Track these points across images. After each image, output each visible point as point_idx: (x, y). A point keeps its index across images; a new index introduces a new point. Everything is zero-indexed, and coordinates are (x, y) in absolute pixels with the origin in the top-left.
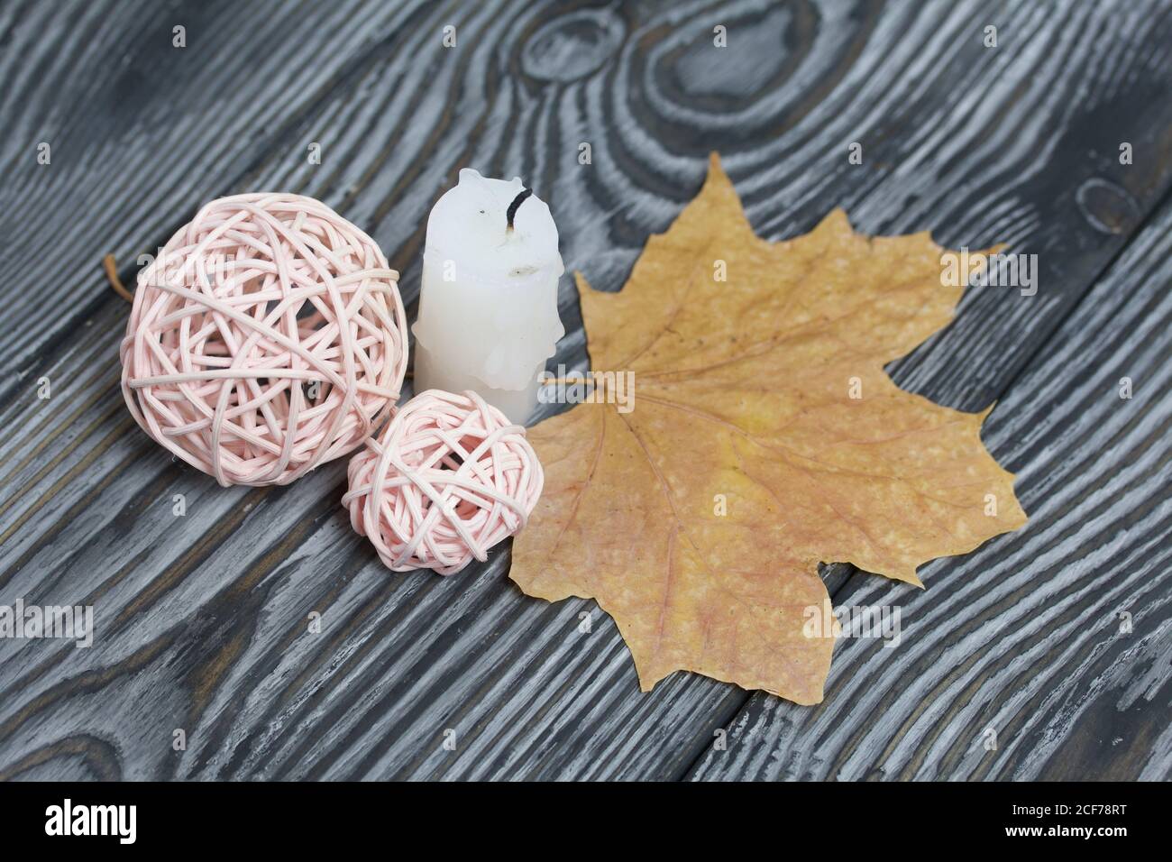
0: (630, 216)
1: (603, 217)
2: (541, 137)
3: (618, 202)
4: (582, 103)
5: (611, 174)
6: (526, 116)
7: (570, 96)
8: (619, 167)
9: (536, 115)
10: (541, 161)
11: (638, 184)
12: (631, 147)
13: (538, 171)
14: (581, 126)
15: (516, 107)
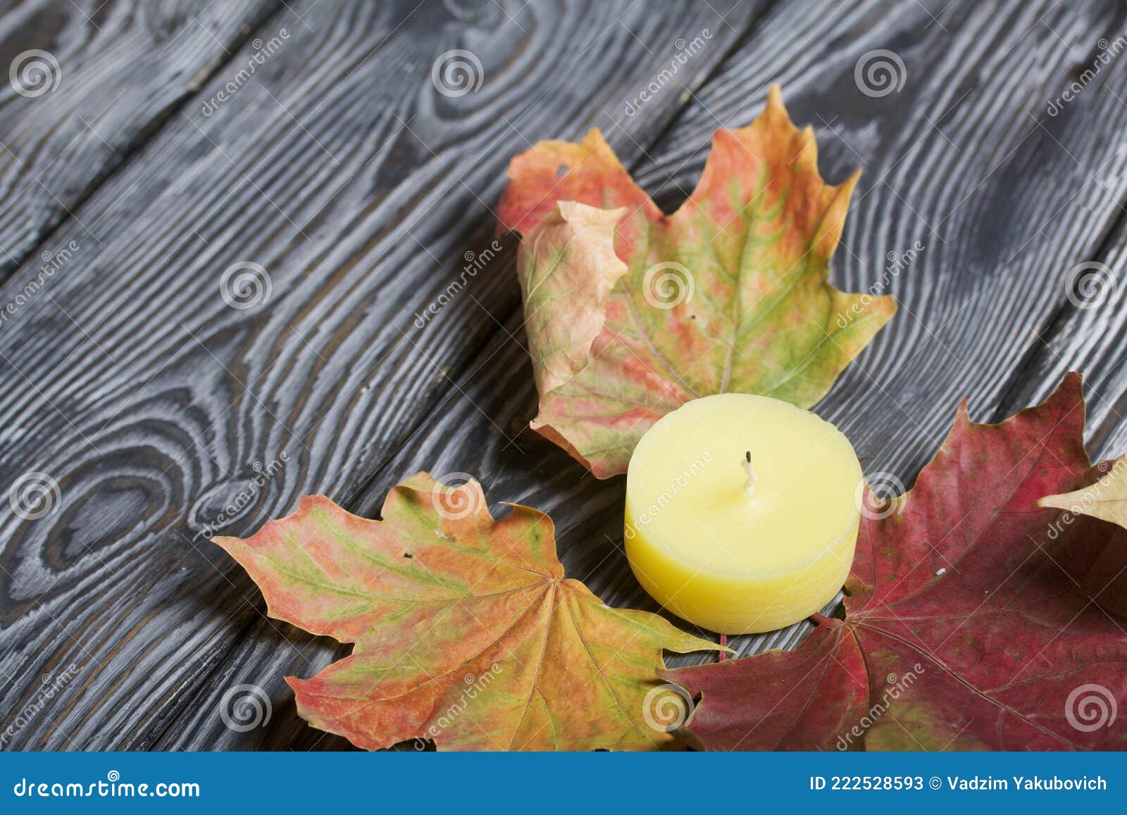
0: (177, 406)
1: (195, 402)
2: (241, 443)
3: (186, 412)
4: (215, 468)
5: (192, 429)
6: (253, 453)
7: (223, 472)
8: (187, 433)
9: (246, 455)
10: (240, 429)
11: (173, 424)
12: (179, 447)
13: (241, 422)
14: (214, 455)
15: (261, 458)
